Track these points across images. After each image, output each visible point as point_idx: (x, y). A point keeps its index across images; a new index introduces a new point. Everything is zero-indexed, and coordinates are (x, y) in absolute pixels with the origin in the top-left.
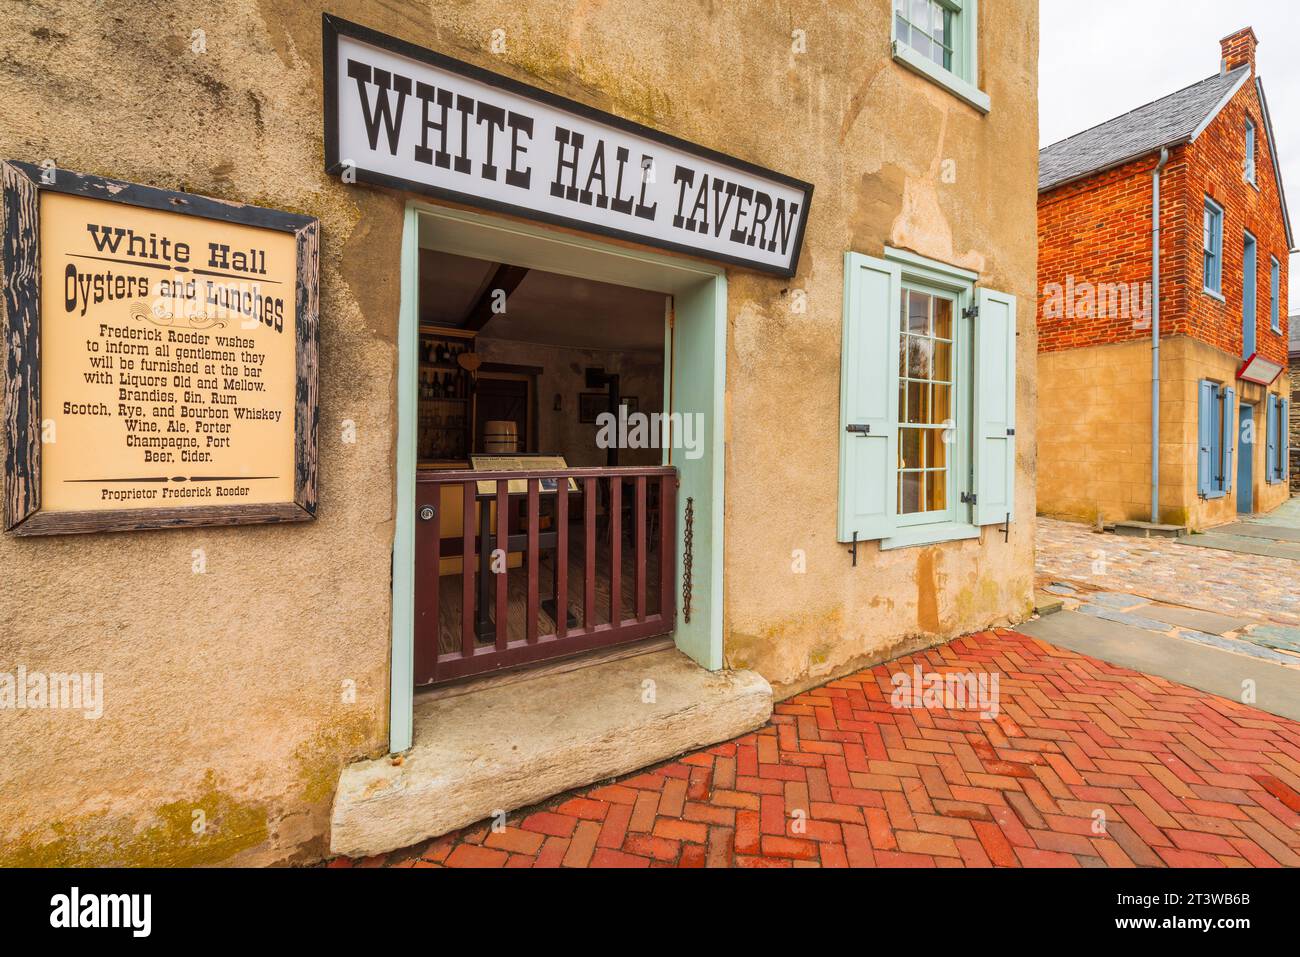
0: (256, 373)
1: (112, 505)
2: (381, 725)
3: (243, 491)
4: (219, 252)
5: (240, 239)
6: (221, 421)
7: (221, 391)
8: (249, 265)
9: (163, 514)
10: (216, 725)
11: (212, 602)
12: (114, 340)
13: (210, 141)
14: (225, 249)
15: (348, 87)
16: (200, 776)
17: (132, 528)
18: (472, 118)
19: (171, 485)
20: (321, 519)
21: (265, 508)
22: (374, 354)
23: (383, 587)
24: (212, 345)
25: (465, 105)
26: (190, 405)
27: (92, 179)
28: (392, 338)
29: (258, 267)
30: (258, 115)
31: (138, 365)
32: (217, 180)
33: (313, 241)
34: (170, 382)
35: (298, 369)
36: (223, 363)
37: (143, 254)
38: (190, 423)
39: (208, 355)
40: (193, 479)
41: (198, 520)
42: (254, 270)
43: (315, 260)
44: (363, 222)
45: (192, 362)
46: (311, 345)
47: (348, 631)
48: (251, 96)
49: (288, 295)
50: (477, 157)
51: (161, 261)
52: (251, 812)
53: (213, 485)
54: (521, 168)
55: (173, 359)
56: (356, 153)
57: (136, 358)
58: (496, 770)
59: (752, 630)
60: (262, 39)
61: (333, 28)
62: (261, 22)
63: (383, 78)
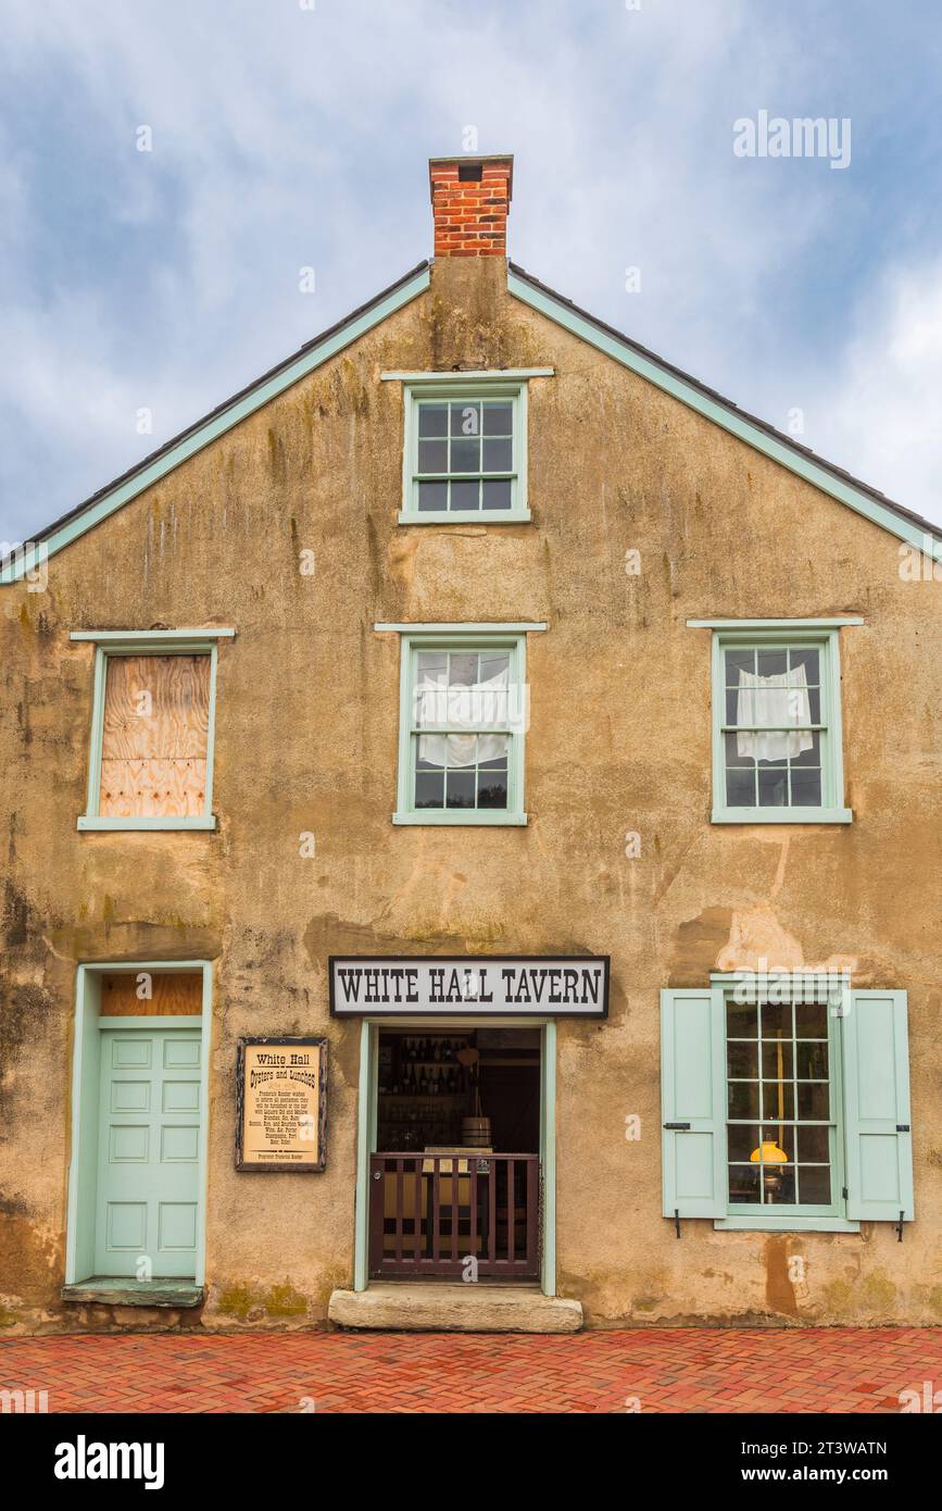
0: (305, 1107)
1: (261, 1160)
2: (350, 1273)
3: (300, 1157)
4: (295, 1058)
5: (300, 1051)
6: (294, 1127)
7: (294, 1115)
8: (304, 1062)
9: (276, 1165)
10: (290, 1257)
12: (264, 1097)
13: (292, 1013)
14: (297, 1056)
15: (338, 979)
16: (285, 1277)
17: (267, 1170)
18: (388, 977)
19: (278, 1153)
20: (328, 1171)
21: (307, 1165)
22: (348, 1094)
23: (352, 1207)
24: (291, 1096)
25: (385, 972)
26: (284, 1121)
27: (259, 1038)
28: (356, 1085)
29: (307, 1062)
30: (307, 998)
31: (269, 1106)
32: (294, 1028)
33: (325, 1046)
34: (279, 1112)
35: (319, 1104)
36: (295, 1103)
37: (272, 1063)
38: (284, 1128)
39: (290, 1100)
40: (285, 1151)
41: (286, 1168)
42: (305, 1064)
43: (326, 1056)
44: (344, 1034)
45: (285, 1103)
46: (324, 1093)
47: (337, 1226)
48: (306, 991)
49: (315, 1071)
50: (392, 993)
51: (277, 1065)
52: (301, 1300)
53: (291, 1154)
54: (413, 993)
55: (280, 1102)
56: (342, 1005)
57: (269, 1103)
58: (397, 1304)
59: (578, 1272)
60: (309, 966)
61: (332, 960)
62: (309, 960)
63: (351, 972)
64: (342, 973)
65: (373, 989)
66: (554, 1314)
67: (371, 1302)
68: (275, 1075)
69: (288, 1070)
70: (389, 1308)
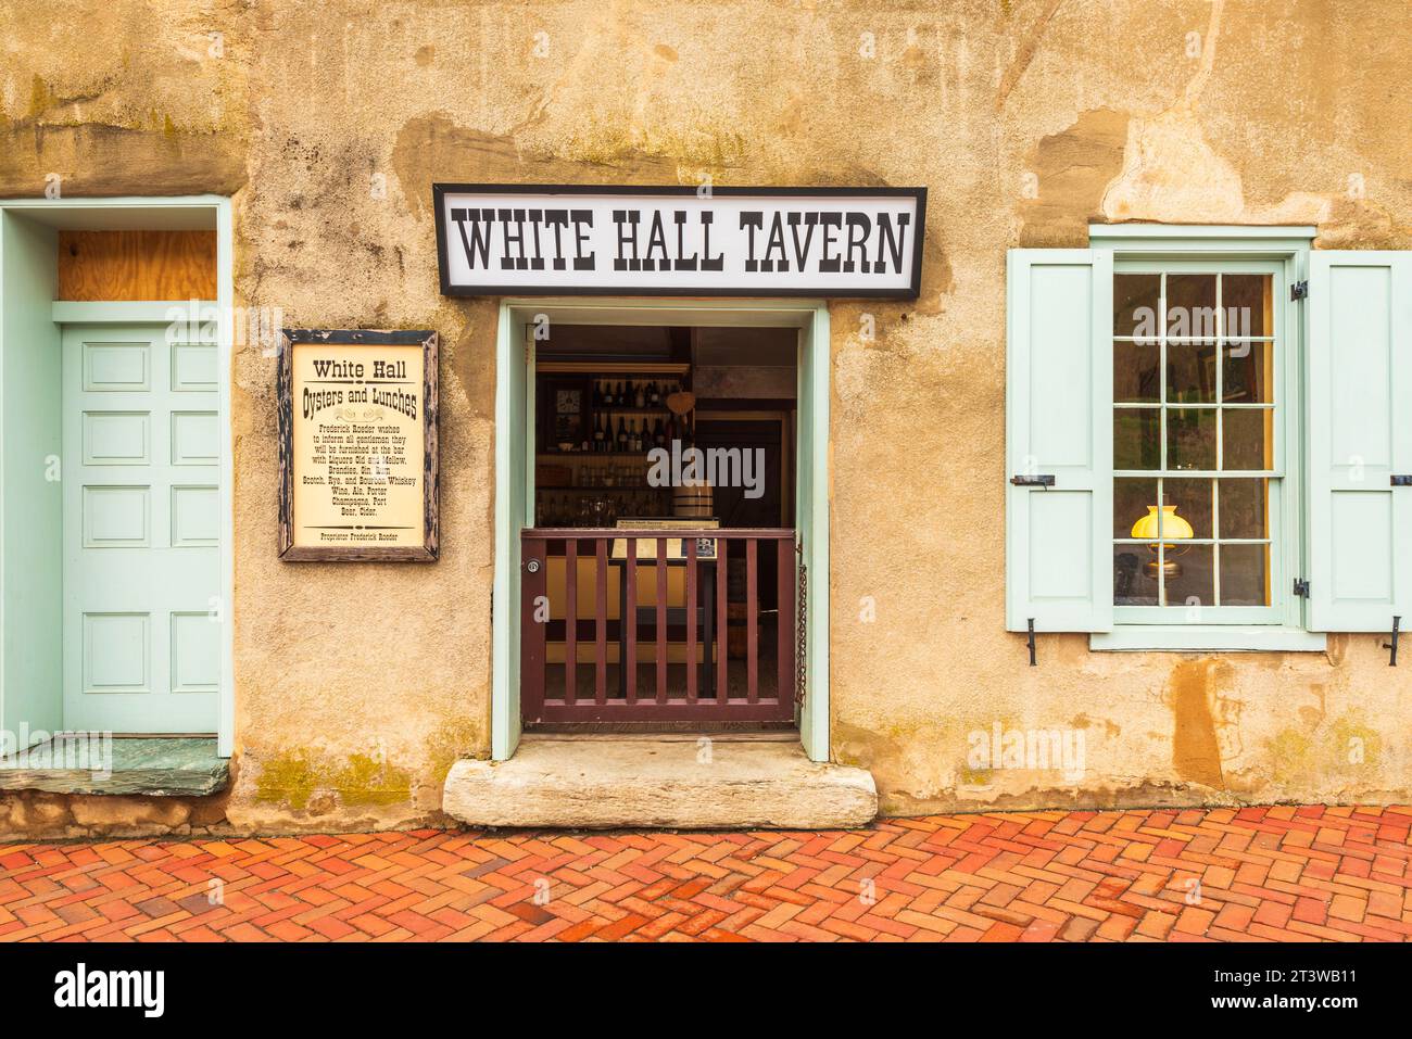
0: (401, 450)
1: (326, 544)
2: (484, 733)
3: (393, 537)
4: (379, 367)
5: (390, 355)
6: (382, 487)
8: (396, 373)
9: (351, 551)
10: (380, 706)
11: (378, 617)
12: (327, 434)
13: (374, 288)
14: (383, 363)
15: (452, 227)
16: (371, 741)
17: (335, 560)
18: (543, 224)
19: (355, 531)
20: (442, 561)
21: (406, 550)
22: (476, 431)
23: (485, 619)
24: (376, 433)
25: (535, 216)
26: (364, 476)
27: (315, 332)
28: (489, 415)
29: (401, 374)
30: (401, 262)
31: (338, 450)
32: (378, 315)
33: (433, 347)
34: (354, 460)
35: (425, 447)
36: (382, 445)
37: (340, 376)
38: (364, 488)
39: (374, 440)
40: (367, 528)
41: (369, 556)
42: (399, 376)
43: (435, 363)
44: (467, 326)
45: (365, 445)
46: (433, 428)
47: (461, 652)
48: (397, 250)
49: (417, 390)
50: (549, 255)
51: (349, 378)
52: (400, 776)
53: (377, 532)
54: (586, 254)
55: (355, 444)
56: (461, 273)
57: (337, 445)
58: (562, 786)
59: (866, 723)
60: (403, 206)
61: (440, 191)
62: (401, 195)
63: (474, 214)
64: (459, 215)
65: (514, 246)
66: (830, 797)
67: (517, 783)
68: (346, 397)
69: (370, 387)
70: (548, 793)
